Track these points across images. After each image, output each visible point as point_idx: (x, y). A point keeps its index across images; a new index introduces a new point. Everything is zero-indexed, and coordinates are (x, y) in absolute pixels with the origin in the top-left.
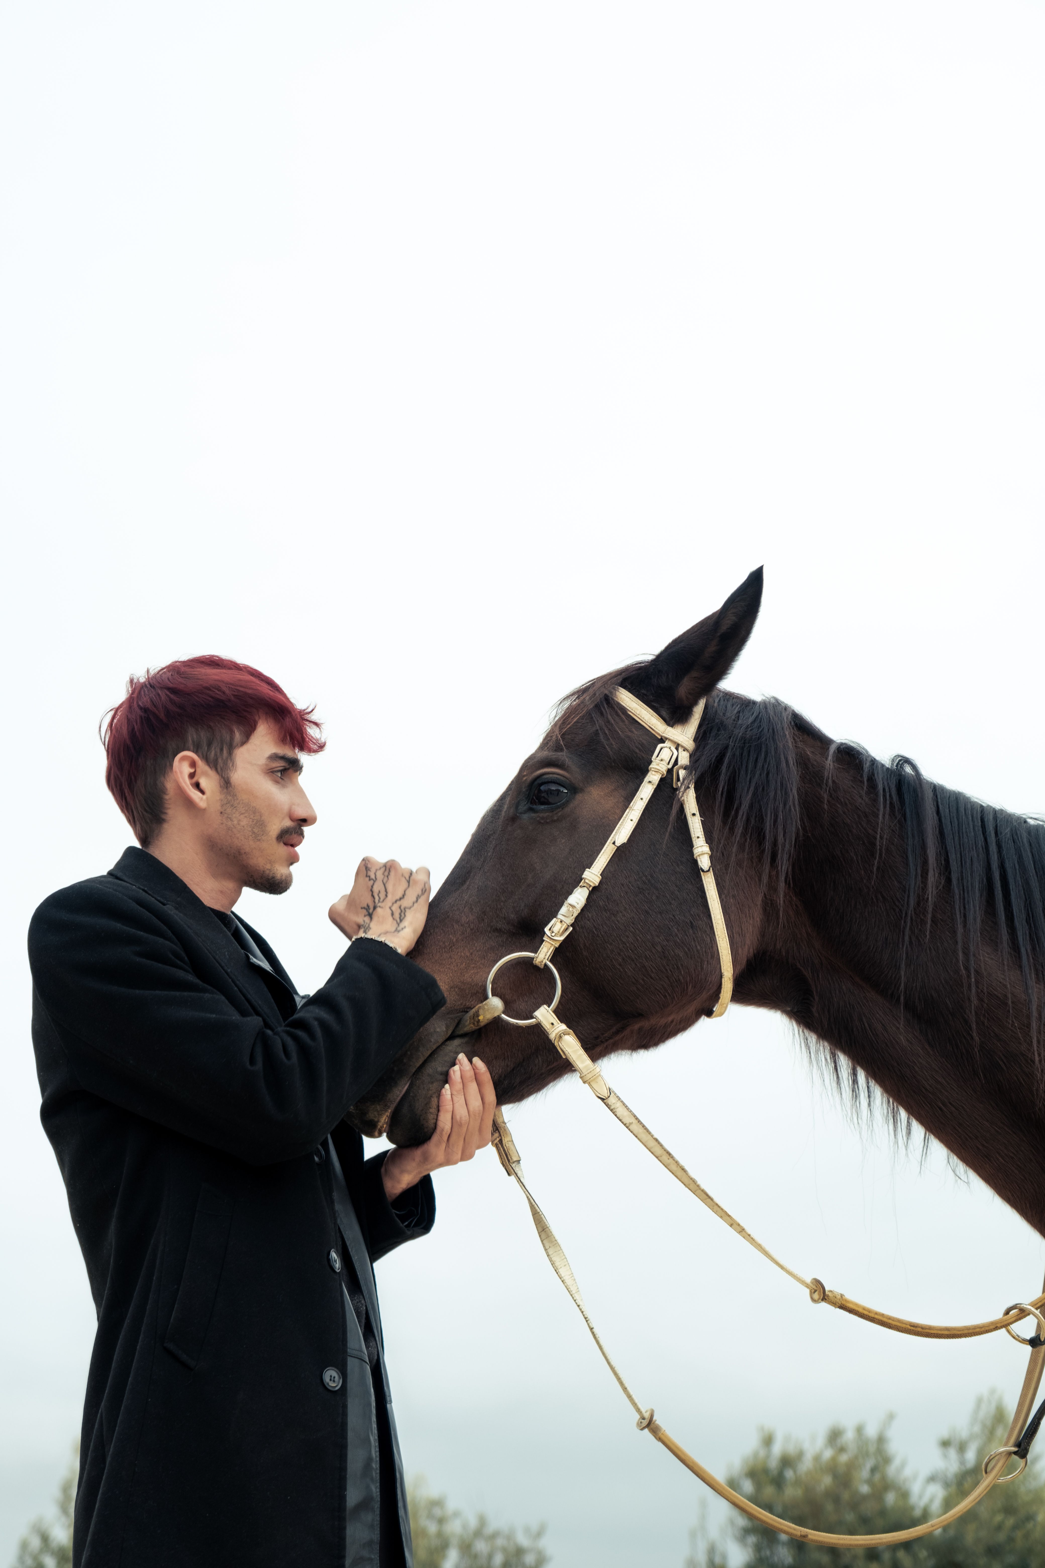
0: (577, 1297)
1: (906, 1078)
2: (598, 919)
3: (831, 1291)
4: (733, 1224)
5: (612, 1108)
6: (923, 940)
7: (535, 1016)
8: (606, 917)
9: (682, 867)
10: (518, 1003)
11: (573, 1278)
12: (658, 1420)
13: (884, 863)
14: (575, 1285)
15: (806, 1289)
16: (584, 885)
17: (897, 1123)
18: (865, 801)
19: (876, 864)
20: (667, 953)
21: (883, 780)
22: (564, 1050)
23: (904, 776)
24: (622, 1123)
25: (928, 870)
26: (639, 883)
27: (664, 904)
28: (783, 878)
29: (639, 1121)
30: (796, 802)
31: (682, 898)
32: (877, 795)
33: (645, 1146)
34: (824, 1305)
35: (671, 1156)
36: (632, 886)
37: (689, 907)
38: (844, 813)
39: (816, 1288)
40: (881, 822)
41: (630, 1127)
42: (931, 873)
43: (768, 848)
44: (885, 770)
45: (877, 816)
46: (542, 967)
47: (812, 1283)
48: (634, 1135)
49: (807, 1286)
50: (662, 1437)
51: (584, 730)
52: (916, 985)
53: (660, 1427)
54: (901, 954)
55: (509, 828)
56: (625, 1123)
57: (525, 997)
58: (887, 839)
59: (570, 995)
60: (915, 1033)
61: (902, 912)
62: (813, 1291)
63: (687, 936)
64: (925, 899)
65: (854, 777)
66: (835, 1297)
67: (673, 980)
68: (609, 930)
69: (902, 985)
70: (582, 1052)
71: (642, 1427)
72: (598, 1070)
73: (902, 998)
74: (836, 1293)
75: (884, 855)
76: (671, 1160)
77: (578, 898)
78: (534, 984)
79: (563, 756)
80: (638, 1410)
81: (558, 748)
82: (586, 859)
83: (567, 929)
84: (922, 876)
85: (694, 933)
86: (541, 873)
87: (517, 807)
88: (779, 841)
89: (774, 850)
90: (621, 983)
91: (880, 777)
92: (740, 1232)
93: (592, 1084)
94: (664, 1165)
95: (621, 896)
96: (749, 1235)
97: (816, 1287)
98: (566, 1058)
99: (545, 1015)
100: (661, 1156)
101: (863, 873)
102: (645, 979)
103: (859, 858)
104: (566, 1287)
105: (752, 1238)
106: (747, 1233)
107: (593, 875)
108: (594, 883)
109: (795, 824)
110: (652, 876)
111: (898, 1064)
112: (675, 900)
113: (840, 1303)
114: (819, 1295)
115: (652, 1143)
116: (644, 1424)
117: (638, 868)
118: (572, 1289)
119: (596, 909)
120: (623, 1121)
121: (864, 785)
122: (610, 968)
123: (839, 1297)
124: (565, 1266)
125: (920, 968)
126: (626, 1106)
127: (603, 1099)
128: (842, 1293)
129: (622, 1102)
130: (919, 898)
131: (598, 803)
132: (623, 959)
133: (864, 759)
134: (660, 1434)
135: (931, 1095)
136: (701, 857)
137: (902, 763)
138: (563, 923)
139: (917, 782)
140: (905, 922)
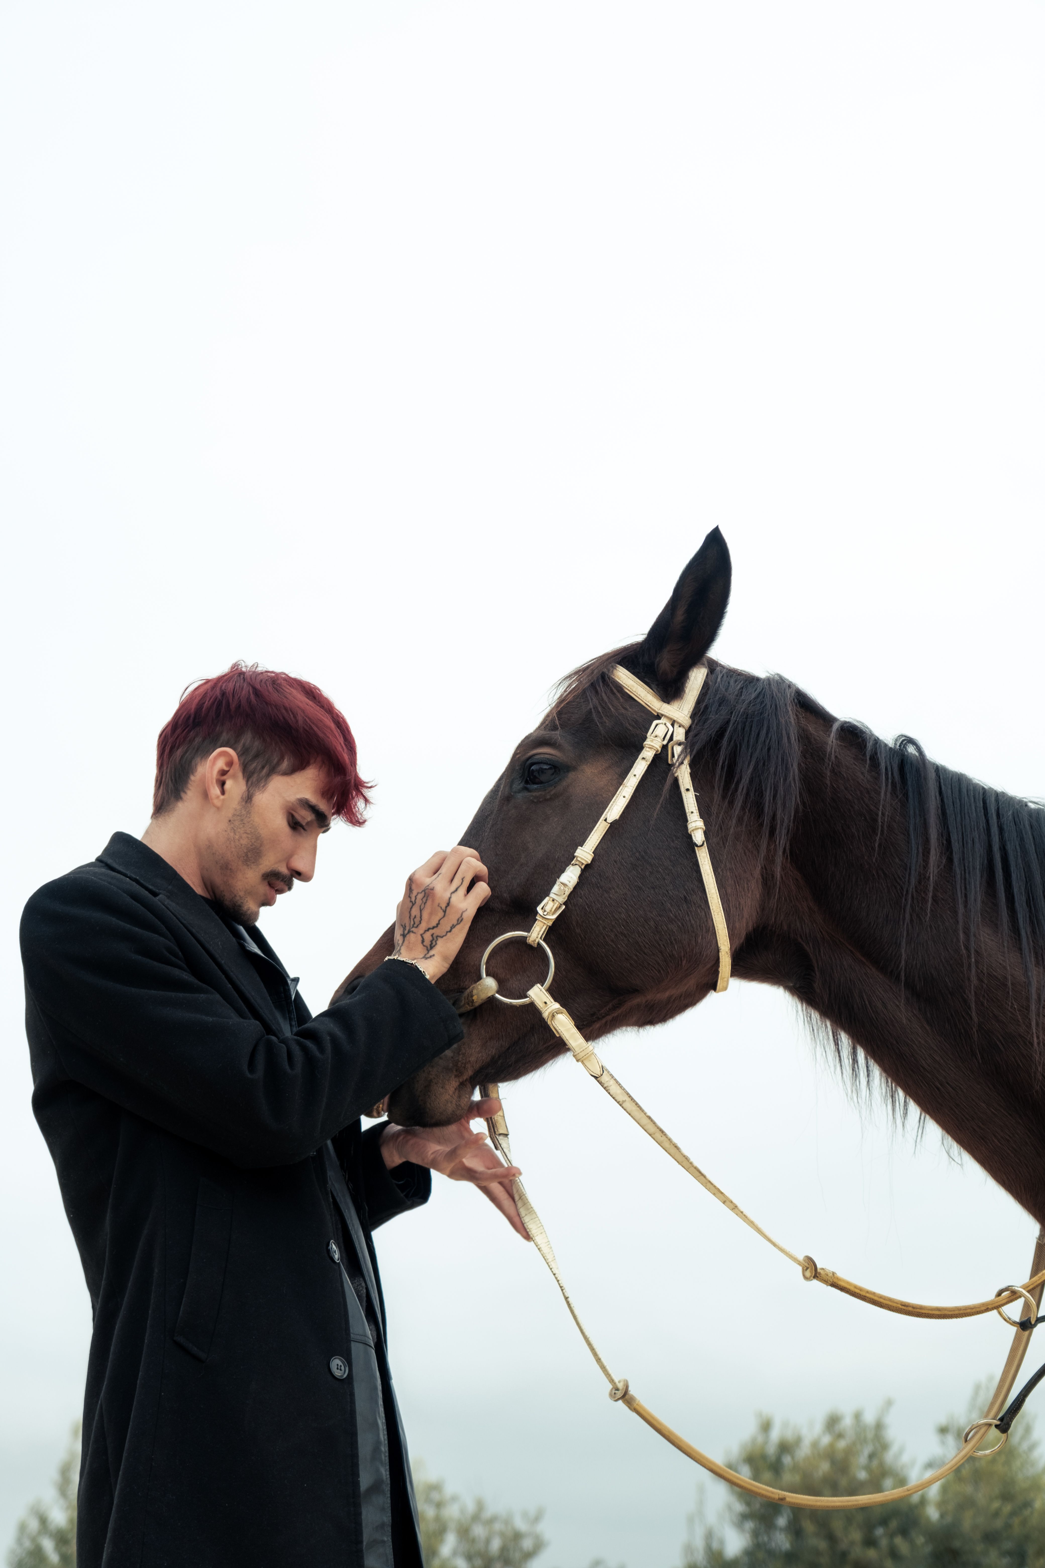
0: (553, 1265)
1: (904, 1056)
2: (591, 897)
3: (823, 1269)
4: (726, 1201)
5: (605, 1086)
6: (924, 918)
7: (528, 995)
8: (598, 894)
9: (676, 842)
10: (511, 982)
11: (549, 1246)
12: (632, 1391)
13: (886, 840)
14: (551, 1253)
15: (798, 1266)
16: (577, 863)
17: (895, 1102)
18: (867, 778)
19: (878, 840)
20: (660, 927)
21: (885, 759)
22: (557, 1029)
23: (907, 755)
24: (616, 1100)
25: (930, 849)
26: (631, 859)
27: (658, 879)
28: (781, 853)
29: (632, 1099)
30: (797, 778)
31: (676, 873)
32: (879, 773)
33: (638, 1123)
34: (815, 1282)
35: (664, 1134)
36: (625, 863)
37: (684, 881)
38: (846, 789)
39: (808, 1266)
40: (883, 799)
41: (623, 1105)
42: (933, 852)
43: (767, 822)
44: (888, 749)
45: (879, 793)
46: (536, 946)
47: (804, 1261)
48: (627, 1112)
49: (799, 1263)
50: (637, 1407)
51: (580, 709)
52: (916, 963)
53: (635, 1397)
54: (901, 932)
55: (505, 808)
56: (618, 1101)
57: (518, 975)
58: (888, 815)
59: (564, 973)
60: (914, 1012)
61: (903, 890)
62: (805, 1268)
63: (681, 911)
64: (927, 877)
65: (856, 756)
66: (827, 1275)
67: (667, 955)
68: (601, 907)
69: (903, 962)
70: (575, 1030)
71: (617, 1398)
72: (591, 1048)
73: (903, 974)
74: (827, 1271)
75: (885, 831)
76: (664, 1137)
77: (570, 877)
78: (527, 962)
79: (557, 735)
80: (612, 1381)
81: (554, 728)
82: (579, 837)
83: (560, 907)
84: (923, 855)
85: (688, 908)
86: (533, 852)
87: (511, 787)
88: (778, 816)
89: (773, 825)
90: (614, 960)
91: (883, 756)
92: (733, 1209)
93: (586, 1062)
94: (657, 1142)
95: (613, 873)
96: (742, 1212)
97: (808, 1264)
98: (560, 1037)
99: (539, 995)
100: (654, 1134)
101: (864, 850)
102: (638, 954)
103: (861, 834)
104: (542, 1255)
105: (745, 1215)
106: (739, 1210)
107: (585, 853)
108: (586, 861)
109: (794, 800)
110: (646, 852)
111: (897, 1043)
112: (668, 875)
113: (832, 1281)
114: (811, 1272)
115: (645, 1121)
116: (618, 1395)
117: (631, 844)
118: (548, 1257)
119: (589, 886)
120: (616, 1098)
121: (866, 764)
122: (603, 945)
123: (831, 1275)
124: (541, 1233)
125: (920, 946)
126: (619, 1084)
127: (596, 1078)
128: (834, 1271)
129: (615, 1080)
130: (920, 876)
131: (591, 781)
132: (616, 935)
133: (868, 738)
134: (635, 1405)
135: (928, 1075)
136: (695, 832)
137: (906, 744)
138: (555, 901)
139: (920, 762)
140: (906, 900)
